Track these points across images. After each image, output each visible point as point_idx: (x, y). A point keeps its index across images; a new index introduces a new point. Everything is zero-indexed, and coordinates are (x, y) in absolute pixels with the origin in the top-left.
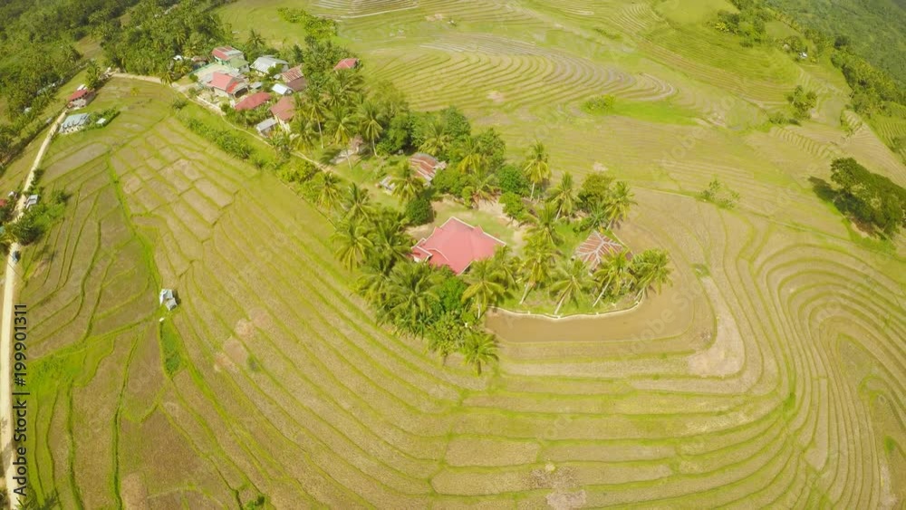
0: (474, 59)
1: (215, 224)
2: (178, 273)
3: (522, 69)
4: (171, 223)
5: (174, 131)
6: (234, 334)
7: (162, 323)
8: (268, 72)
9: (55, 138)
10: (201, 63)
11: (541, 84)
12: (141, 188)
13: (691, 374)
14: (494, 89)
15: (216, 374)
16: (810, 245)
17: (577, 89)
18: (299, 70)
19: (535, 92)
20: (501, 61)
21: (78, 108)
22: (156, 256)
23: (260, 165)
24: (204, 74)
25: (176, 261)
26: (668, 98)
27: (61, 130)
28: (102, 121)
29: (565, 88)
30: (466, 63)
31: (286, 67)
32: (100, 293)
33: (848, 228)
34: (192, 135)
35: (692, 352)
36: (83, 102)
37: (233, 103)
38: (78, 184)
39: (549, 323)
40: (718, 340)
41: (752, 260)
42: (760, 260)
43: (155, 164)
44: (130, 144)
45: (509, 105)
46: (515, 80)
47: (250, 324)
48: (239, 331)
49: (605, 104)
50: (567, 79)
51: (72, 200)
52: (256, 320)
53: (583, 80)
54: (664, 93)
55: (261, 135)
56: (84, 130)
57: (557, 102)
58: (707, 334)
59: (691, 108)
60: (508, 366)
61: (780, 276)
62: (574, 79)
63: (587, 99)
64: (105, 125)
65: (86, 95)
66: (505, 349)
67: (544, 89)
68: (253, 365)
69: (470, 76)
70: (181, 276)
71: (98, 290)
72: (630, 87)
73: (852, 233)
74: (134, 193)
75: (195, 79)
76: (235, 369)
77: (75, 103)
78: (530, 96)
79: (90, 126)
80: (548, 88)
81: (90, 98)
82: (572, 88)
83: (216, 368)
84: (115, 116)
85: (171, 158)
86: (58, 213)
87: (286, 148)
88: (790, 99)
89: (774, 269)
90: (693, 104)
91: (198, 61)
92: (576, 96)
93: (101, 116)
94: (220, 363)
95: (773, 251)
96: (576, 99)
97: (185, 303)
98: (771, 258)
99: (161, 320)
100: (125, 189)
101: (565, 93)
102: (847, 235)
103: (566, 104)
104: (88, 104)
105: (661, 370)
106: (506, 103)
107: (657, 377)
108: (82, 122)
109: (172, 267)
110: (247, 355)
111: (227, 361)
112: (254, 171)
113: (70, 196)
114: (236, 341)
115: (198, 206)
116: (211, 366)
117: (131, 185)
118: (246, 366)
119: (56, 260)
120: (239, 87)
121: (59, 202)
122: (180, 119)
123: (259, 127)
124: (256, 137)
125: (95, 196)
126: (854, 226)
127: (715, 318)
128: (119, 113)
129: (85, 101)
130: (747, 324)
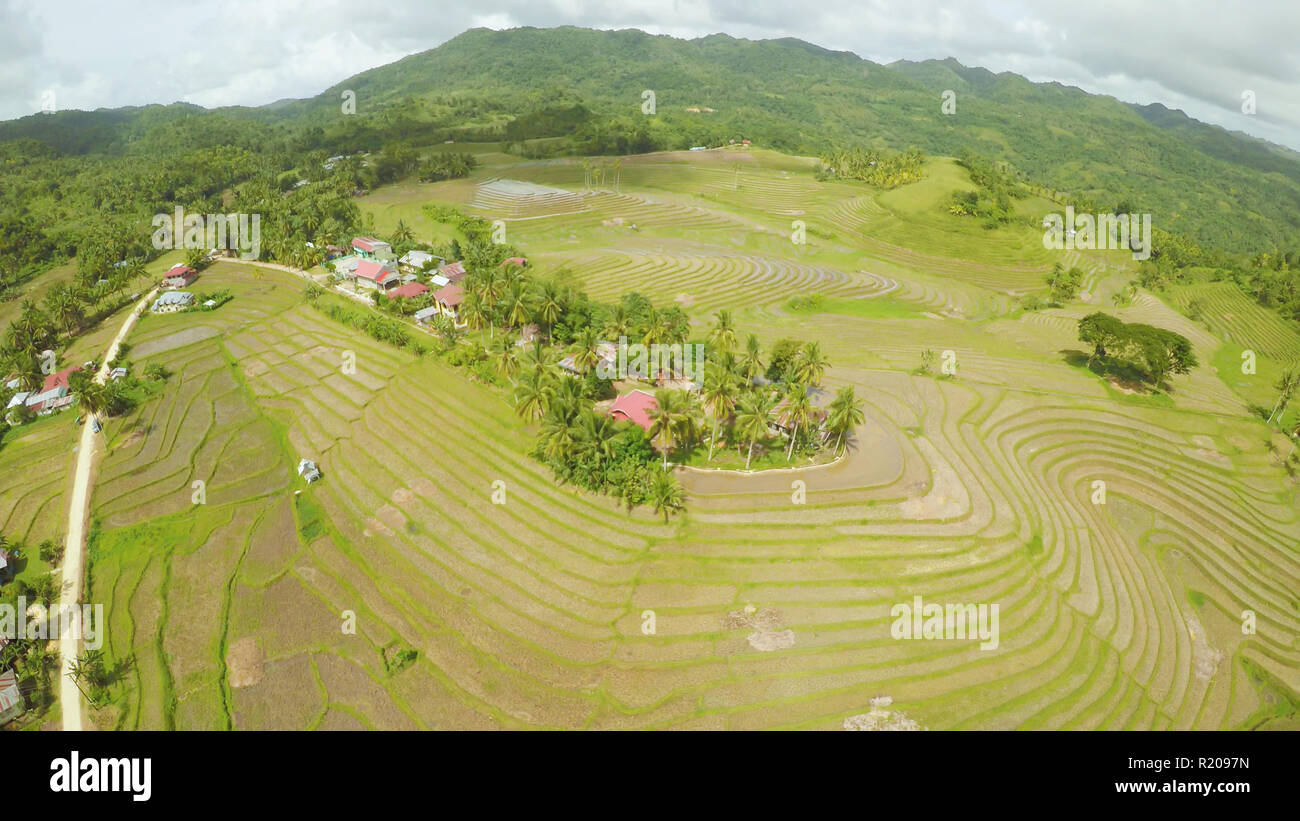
0: (659, 262)
1: (366, 405)
2: (320, 450)
3: (716, 271)
4: (308, 404)
5: (308, 318)
6: (390, 502)
7: (298, 496)
8: (422, 267)
9: (143, 315)
10: (337, 254)
11: (736, 286)
12: (267, 373)
13: (905, 518)
14: (683, 291)
15: (366, 539)
16: (1054, 407)
17: (780, 289)
18: (460, 267)
19: (732, 293)
20: (691, 264)
21: (174, 288)
22: (290, 436)
23: (421, 352)
24: (343, 265)
25: (316, 439)
26: (890, 293)
27: (154, 307)
28: (210, 303)
29: (765, 288)
30: (650, 266)
31: (443, 263)
32: (216, 467)
33: (1108, 389)
34: (334, 324)
35: (905, 499)
36: (181, 281)
37: (383, 292)
38: (182, 363)
39: (741, 477)
40: (934, 489)
41: (978, 424)
42: (988, 424)
43: (286, 350)
44: (252, 329)
45: (699, 308)
46: (707, 282)
47: (410, 493)
48: (396, 499)
49: (811, 302)
50: (766, 280)
51: (173, 379)
52: (418, 488)
53: (787, 280)
54: (886, 288)
55: (420, 324)
56: (185, 311)
57: (756, 304)
58: (921, 483)
59: (921, 302)
60: (697, 516)
61: (1015, 438)
62: (777, 279)
63: (790, 299)
64: (214, 307)
65: (186, 275)
66: (693, 502)
67: (741, 291)
68: (411, 528)
69: (654, 279)
70: (323, 452)
71: (213, 464)
72: (844, 285)
73: (1112, 393)
74: (259, 376)
75: (332, 268)
76: (390, 533)
77: (171, 281)
78: (724, 298)
79: (193, 307)
80: (745, 289)
81: (190, 280)
82: (772, 289)
83: (366, 533)
84: (227, 300)
85: (306, 344)
86: (155, 389)
87: (451, 335)
88: (1050, 282)
89: (1008, 432)
90: (922, 298)
91: (333, 250)
92: (777, 297)
93: (208, 299)
94: (372, 528)
95: (1005, 416)
96: (779, 299)
97: (328, 477)
98: (1003, 422)
99: (297, 492)
100: (246, 372)
101: (764, 295)
102: (1104, 394)
103: (765, 305)
104: (187, 285)
105: (869, 516)
106: (696, 306)
107: (864, 522)
108: (185, 301)
109: (311, 444)
110: (405, 521)
111: (379, 526)
112: (413, 358)
113: (170, 374)
114: (392, 509)
115: (343, 389)
116: (361, 532)
117: (253, 369)
118: (403, 530)
119: (154, 434)
120: (390, 277)
121: (158, 378)
122: (317, 307)
123: (418, 316)
124: (414, 326)
125: (206, 377)
126: (1115, 386)
127: (930, 471)
128: (232, 298)
129: (184, 281)
130: (971, 476)
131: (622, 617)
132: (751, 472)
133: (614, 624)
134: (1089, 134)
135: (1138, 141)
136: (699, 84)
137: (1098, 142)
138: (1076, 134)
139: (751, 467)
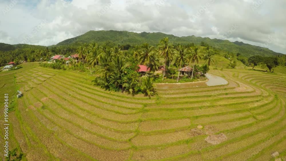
1: (45, 81)
6: (40, 101)
12: (22, 78)
23: (65, 69)
27: (3, 69)
28: (16, 68)
35: (235, 88)
40: (240, 86)
42: (240, 77)
47: (48, 98)
52: (51, 97)
56: (10, 70)
65: (13, 64)
68: (43, 107)
70: (26, 91)
74: (20, 79)
76: (35, 109)
79: (12, 69)
83: (27, 110)
84: (21, 68)
89: (246, 79)
97: (25, 96)
98: (243, 77)
100: (17, 78)
109: (24, 90)
111: (32, 107)
115: (40, 79)
118: (40, 108)
120: (62, 58)
123: (66, 63)
127: (236, 82)
131: (134, 137)
132: (179, 83)
133: (130, 140)
134: (224, 47)
135: (235, 48)
136: (140, 42)
137: (226, 49)
138: (221, 47)
139: (179, 82)
